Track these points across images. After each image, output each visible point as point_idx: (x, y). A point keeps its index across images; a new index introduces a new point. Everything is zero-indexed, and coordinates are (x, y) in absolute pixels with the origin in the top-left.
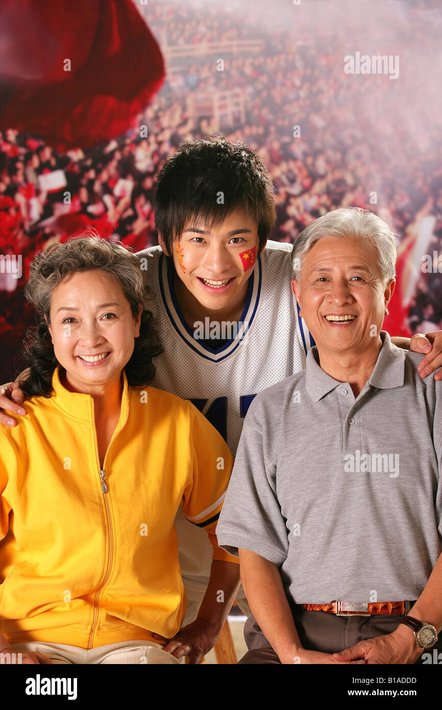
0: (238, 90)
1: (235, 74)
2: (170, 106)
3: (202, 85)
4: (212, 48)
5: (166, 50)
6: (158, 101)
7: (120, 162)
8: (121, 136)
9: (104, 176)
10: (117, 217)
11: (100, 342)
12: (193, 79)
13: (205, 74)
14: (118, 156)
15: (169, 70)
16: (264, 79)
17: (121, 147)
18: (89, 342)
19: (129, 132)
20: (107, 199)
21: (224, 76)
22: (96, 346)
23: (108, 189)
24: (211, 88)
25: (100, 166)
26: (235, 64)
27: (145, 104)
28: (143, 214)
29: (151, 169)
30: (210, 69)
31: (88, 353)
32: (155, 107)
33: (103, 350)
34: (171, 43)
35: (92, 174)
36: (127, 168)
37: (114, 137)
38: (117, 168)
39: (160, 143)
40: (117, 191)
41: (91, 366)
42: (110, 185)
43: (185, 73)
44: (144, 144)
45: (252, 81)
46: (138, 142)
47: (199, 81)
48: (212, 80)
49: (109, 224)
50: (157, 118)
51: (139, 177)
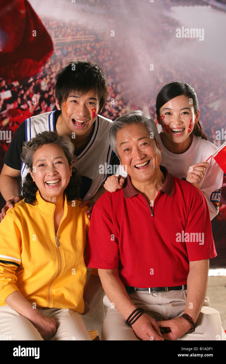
0: (84, 56)
1: (83, 49)
2: (55, 63)
3: (69, 54)
4: (73, 39)
5: (54, 40)
6: (50, 61)
7: (34, 87)
8: (35, 76)
9: (28, 93)
10: (33, 110)
11: (56, 173)
12: (65, 52)
13: (70, 49)
14: (33, 84)
15: (55, 48)
16: (95, 52)
17: (35, 81)
19: (38, 74)
20: (29, 102)
21: (78, 50)
22: (54, 176)
23: (29, 98)
24: (73, 56)
25: (26, 88)
26: (83, 45)
27: (45, 62)
28: (44, 109)
29: (48, 90)
30: (72, 47)
32: (49, 63)
34: (56, 37)
35: (22, 92)
36: (37, 89)
37: (32, 76)
38: (33, 89)
39: (51, 79)
40: (33, 99)
42: (30, 96)
43: (62, 49)
44: (45, 79)
45: (90, 52)
46: (42, 78)
47: (68, 53)
48: (73, 52)
49: (30, 113)
50: (50, 68)
51: (42, 93)
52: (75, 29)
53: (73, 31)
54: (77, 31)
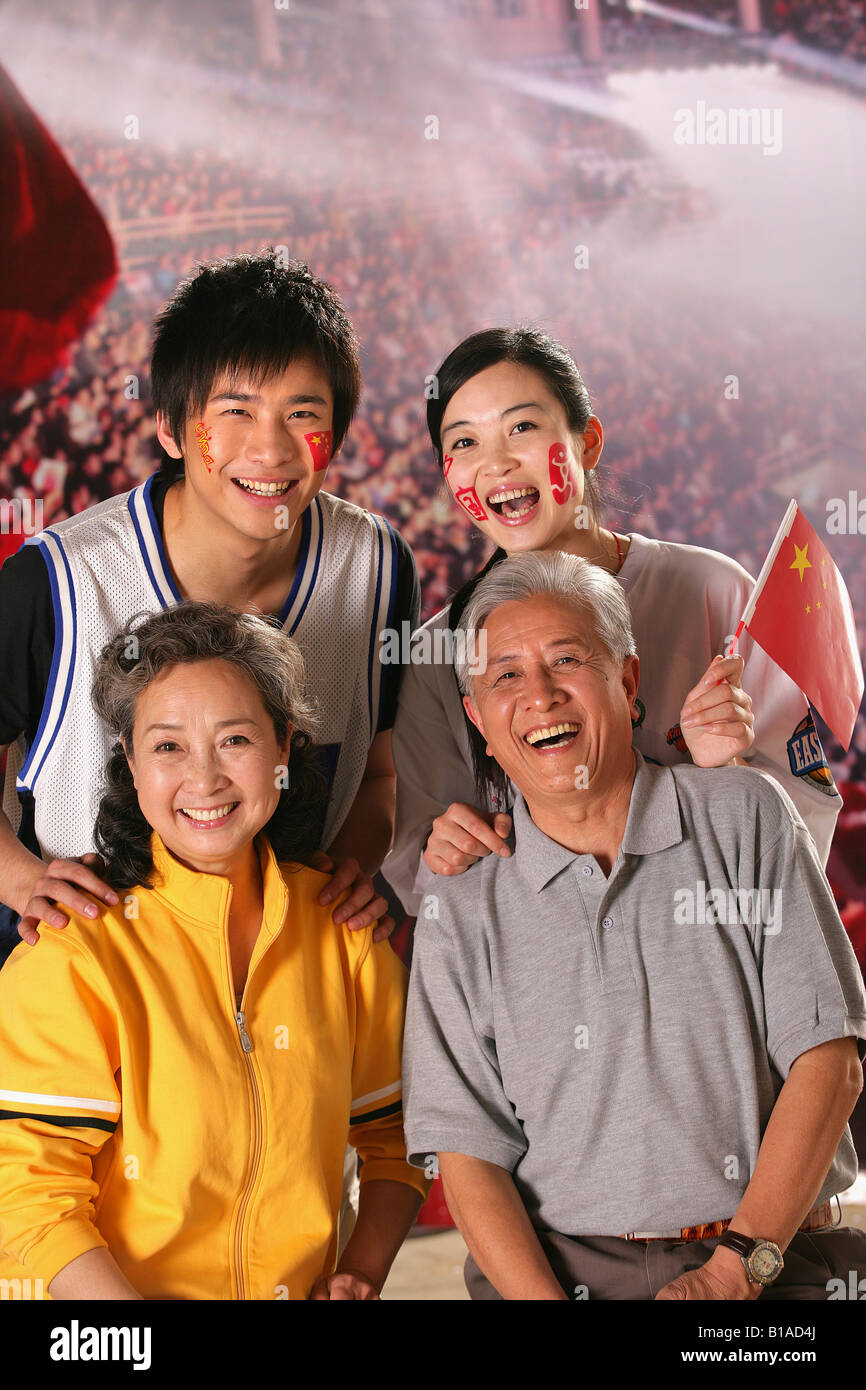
4: (199, 222)
11: (221, 784)
18: (202, 786)
22: (214, 793)
31: (199, 804)
33: (226, 797)
34: (127, 215)
41: (206, 828)
52: (204, 180)
53: (195, 187)
54: (216, 189)
